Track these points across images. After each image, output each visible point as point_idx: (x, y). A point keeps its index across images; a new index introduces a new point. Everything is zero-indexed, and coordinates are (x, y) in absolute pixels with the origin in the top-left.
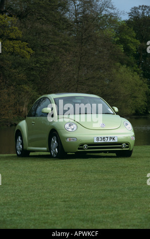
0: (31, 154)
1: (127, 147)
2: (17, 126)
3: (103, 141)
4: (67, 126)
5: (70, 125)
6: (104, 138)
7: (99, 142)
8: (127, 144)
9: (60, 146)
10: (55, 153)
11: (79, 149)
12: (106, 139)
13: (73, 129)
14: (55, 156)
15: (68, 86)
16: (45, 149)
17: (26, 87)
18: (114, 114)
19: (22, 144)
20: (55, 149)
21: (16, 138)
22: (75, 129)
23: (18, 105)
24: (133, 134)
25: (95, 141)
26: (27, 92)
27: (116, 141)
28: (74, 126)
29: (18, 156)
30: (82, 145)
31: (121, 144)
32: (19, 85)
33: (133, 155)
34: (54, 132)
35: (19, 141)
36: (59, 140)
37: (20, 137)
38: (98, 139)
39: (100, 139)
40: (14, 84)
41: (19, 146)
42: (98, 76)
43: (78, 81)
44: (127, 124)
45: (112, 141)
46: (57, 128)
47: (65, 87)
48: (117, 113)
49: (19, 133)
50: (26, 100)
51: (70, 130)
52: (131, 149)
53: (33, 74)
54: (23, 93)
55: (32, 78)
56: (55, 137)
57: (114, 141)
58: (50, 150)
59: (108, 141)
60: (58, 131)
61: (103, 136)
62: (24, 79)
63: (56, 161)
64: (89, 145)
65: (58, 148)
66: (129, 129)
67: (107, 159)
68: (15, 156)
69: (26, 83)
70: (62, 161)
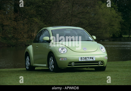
0: (36, 68)
1: (102, 64)
2: (26, 49)
3: (85, 60)
4: (60, 49)
5: (62, 49)
6: (86, 58)
7: (83, 60)
8: (102, 62)
9: (55, 63)
10: (52, 68)
11: (68, 65)
12: (87, 58)
13: (64, 52)
14: (52, 70)
15: (65, 18)
16: (45, 65)
17: (36, 20)
18: (93, 41)
19: (30, 62)
20: (52, 66)
21: (26, 58)
22: (66, 52)
23: (30, 32)
24: (106, 55)
25: (80, 60)
26: (37, 23)
27: (94, 60)
28: (65, 50)
29: (27, 70)
30: (71, 63)
31: (98, 62)
32: (31, 18)
33: (106, 69)
34: (51, 54)
35: (28, 60)
36: (54, 59)
37: (28, 57)
38: (81, 58)
39: (83, 59)
40: (27, 17)
41: (28, 63)
42: (86, 11)
43: (72, 15)
44: (102, 48)
45: (91, 60)
46: (54, 51)
47: (63, 19)
48: (95, 40)
49: (27, 54)
50: (36, 28)
51: (62, 52)
52: (105, 66)
53: (41, 10)
54: (33, 23)
55: (40, 13)
56: (52, 57)
57: (93, 60)
58: (48, 66)
59: (89, 60)
60: (54, 53)
61: (85, 57)
62: (34, 13)
63: (52, 74)
64: (75, 62)
65: (54, 65)
66: (103, 51)
67: (88, 72)
68: (25, 70)
69: (36, 16)
70: (57, 74)
